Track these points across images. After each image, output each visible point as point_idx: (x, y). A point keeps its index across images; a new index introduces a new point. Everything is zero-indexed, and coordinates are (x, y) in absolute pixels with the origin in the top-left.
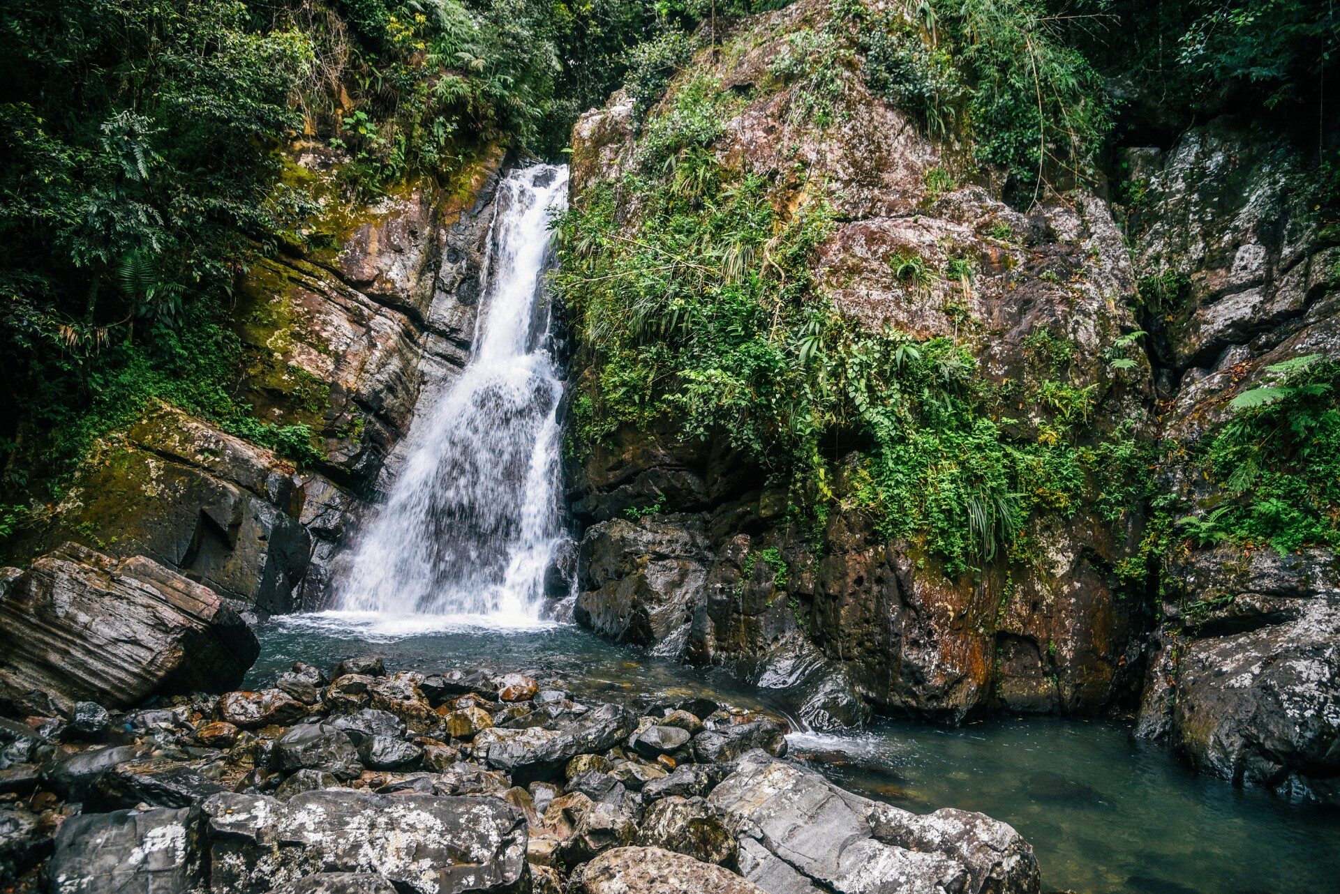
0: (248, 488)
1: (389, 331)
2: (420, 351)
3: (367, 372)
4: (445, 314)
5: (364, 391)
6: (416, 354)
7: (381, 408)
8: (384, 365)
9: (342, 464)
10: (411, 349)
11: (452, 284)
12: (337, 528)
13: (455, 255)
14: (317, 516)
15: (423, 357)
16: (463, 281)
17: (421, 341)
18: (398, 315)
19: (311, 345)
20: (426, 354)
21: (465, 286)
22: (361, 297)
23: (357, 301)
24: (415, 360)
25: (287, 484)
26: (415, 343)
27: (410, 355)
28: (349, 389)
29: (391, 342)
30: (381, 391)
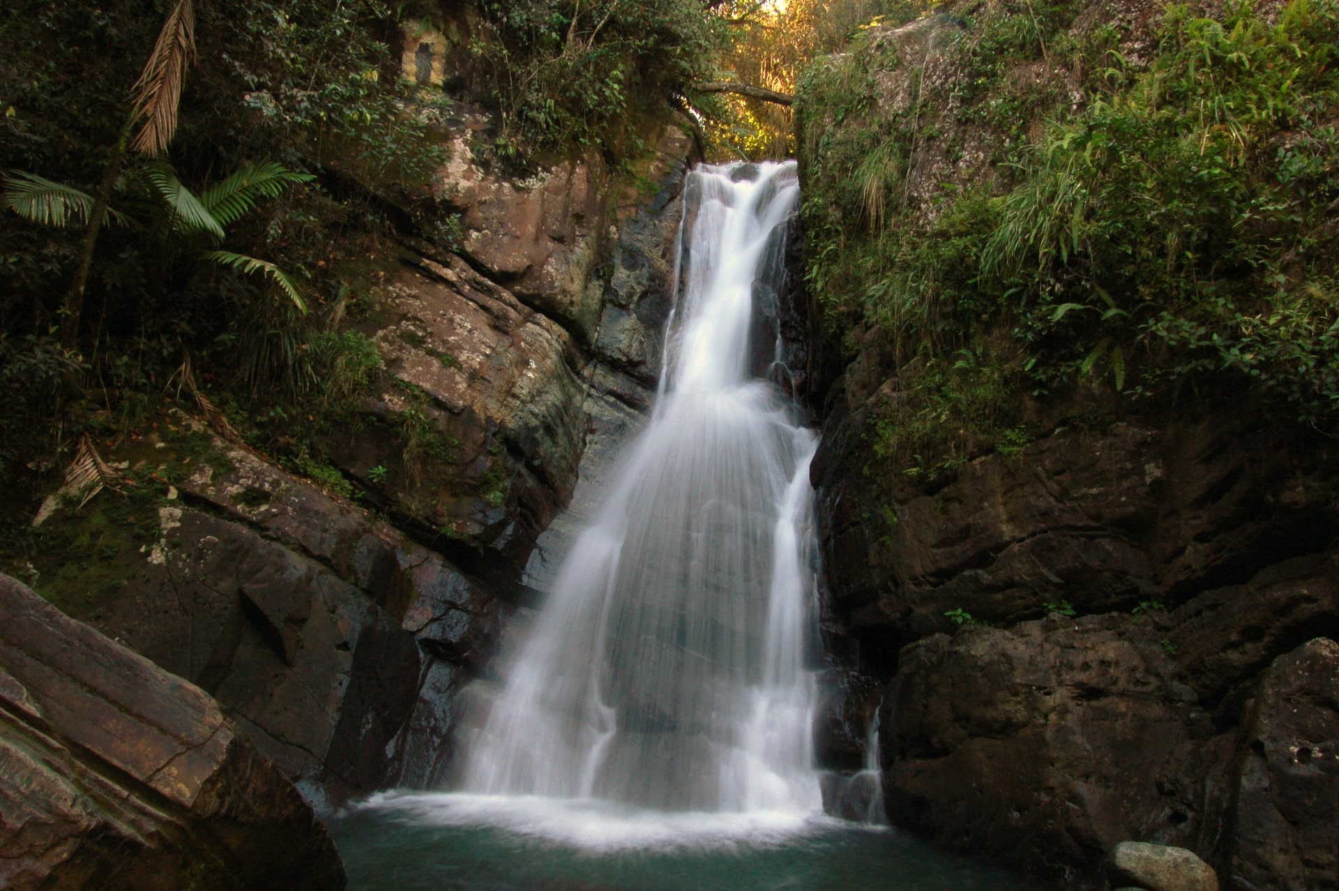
0: (321, 559)
1: (546, 345)
2: (585, 386)
3: (515, 396)
4: (622, 337)
5: (511, 424)
6: (581, 390)
7: (535, 455)
8: (540, 393)
9: (475, 537)
10: (573, 381)
11: (630, 296)
12: (464, 643)
13: (633, 258)
14: (433, 620)
15: (589, 395)
16: (644, 295)
17: (586, 373)
18: (556, 328)
19: (431, 353)
20: (593, 391)
21: (647, 301)
22: (506, 295)
23: (500, 299)
24: (579, 398)
25: (386, 562)
26: (578, 374)
27: (572, 390)
28: (489, 419)
29: (549, 362)
30: (536, 429)
